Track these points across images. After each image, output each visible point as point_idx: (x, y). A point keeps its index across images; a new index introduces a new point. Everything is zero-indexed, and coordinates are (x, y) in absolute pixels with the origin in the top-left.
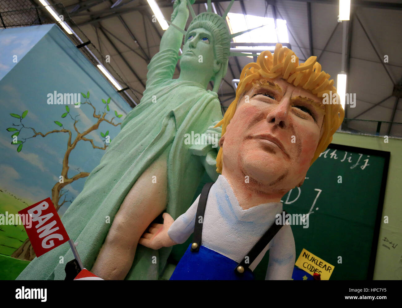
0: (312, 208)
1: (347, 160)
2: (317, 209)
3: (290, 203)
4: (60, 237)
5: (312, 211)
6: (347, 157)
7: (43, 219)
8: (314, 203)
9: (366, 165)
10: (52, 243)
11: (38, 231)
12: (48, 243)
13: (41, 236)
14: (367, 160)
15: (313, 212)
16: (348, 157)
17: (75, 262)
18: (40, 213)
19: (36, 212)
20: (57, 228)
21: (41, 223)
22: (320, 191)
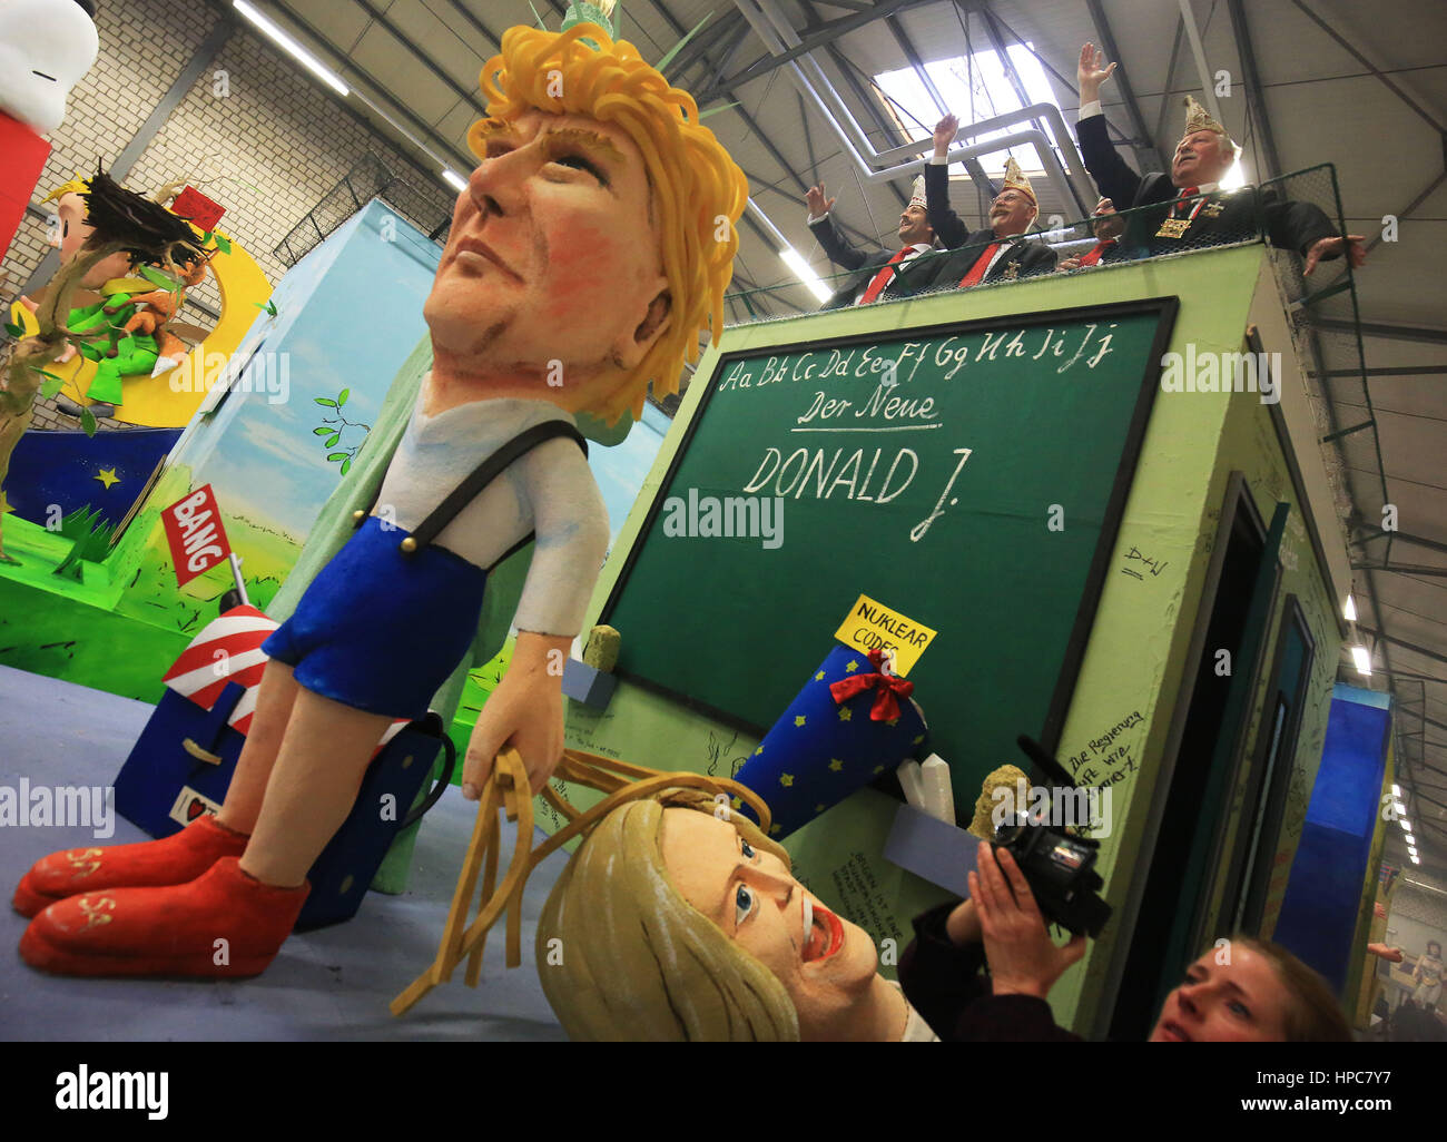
0: (941, 502)
1: (1050, 350)
2: (954, 501)
3: (887, 499)
4: (217, 551)
5: (941, 510)
6: (1052, 344)
7: (195, 522)
8: (949, 487)
9: (1103, 351)
10: (204, 562)
11: (186, 543)
12: (198, 562)
13: (188, 552)
14: (1108, 339)
15: (943, 512)
16: (1053, 342)
17: (234, 595)
18: (192, 511)
19: (186, 511)
20: (215, 536)
21: (192, 528)
22: (967, 452)
